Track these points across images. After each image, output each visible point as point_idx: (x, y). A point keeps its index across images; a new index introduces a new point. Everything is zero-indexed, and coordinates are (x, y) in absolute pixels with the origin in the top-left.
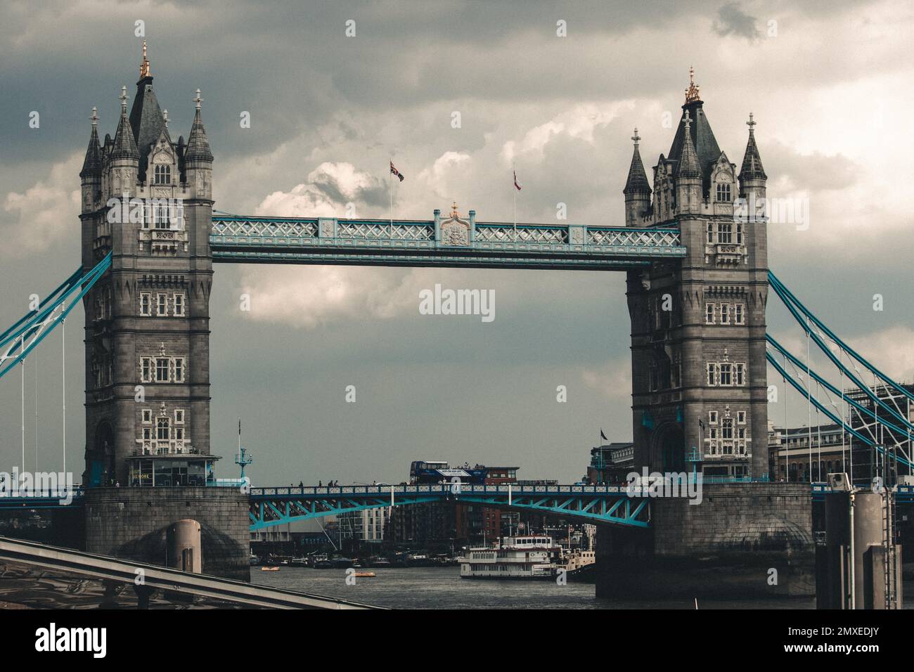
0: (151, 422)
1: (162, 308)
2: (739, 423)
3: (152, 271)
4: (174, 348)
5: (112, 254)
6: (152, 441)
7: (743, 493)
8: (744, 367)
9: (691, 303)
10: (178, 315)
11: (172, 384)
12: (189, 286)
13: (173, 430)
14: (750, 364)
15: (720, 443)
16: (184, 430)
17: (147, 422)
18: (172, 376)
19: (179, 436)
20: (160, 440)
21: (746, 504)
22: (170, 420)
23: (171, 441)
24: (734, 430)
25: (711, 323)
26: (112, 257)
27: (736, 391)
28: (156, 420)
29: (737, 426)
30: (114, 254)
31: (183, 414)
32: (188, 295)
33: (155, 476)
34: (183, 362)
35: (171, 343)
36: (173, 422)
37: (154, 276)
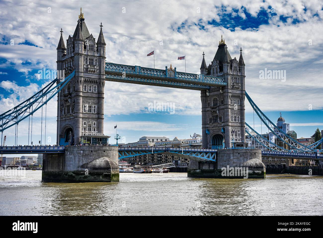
0: (86, 126)
1: (90, 89)
2: (238, 132)
3: (88, 78)
4: (93, 102)
5: (75, 71)
6: (86, 131)
7: (248, 152)
8: (239, 117)
9: (228, 99)
10: (95, 92)
11: (93, 114)
12: (98, 83)
13: (93, 128)
14: (241, 116)
15: (234, 138)
16: (96, 128)
17: (85, 125)
18: (93, 111)
19: (94, 130)
20: (89, 131)
21: (249, 155)
22: (92, 125)
23: (92, 132)
24: (237, 134)
25: (232, 104)
26: (75, 72)
27: (238, 124)
28: (88, 125)
29: (238, 133)
30: (76, 71)
31: (96, 123)
32: (98, 86)
33: (92, 142)
34: (96, 107)
35: (92, 101)
36: (93, 126)
37: (88, 79)
